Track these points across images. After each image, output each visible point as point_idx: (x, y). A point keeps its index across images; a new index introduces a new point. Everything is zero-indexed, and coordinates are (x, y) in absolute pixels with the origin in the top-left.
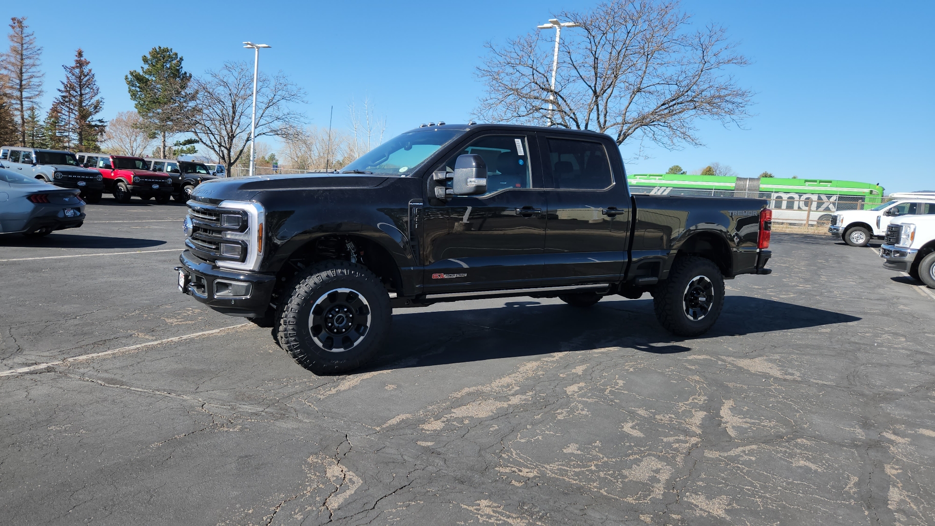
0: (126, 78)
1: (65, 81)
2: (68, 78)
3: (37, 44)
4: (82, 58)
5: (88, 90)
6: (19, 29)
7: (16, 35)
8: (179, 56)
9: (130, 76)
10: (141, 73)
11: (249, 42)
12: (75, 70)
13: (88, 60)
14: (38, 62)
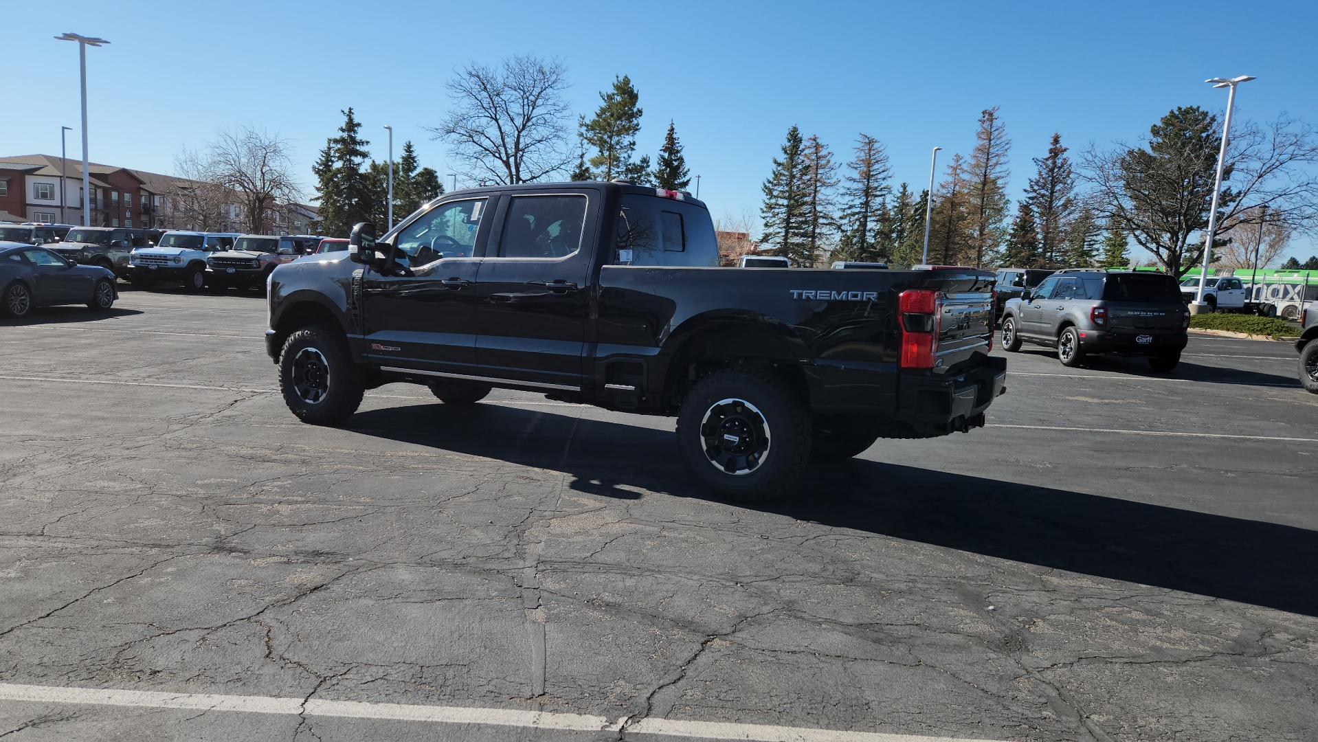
0: (1121, 162)
1: (1034, 178)
2: (1038, 173)
3: (1007, 137)
4: (1058, 146)
5: (1061, 186)
6: (988, 123)
7: (984, 131)
9: (1128, 158)
12: (1049, 162)
13: (1065, 146)
14: (1004, 160)
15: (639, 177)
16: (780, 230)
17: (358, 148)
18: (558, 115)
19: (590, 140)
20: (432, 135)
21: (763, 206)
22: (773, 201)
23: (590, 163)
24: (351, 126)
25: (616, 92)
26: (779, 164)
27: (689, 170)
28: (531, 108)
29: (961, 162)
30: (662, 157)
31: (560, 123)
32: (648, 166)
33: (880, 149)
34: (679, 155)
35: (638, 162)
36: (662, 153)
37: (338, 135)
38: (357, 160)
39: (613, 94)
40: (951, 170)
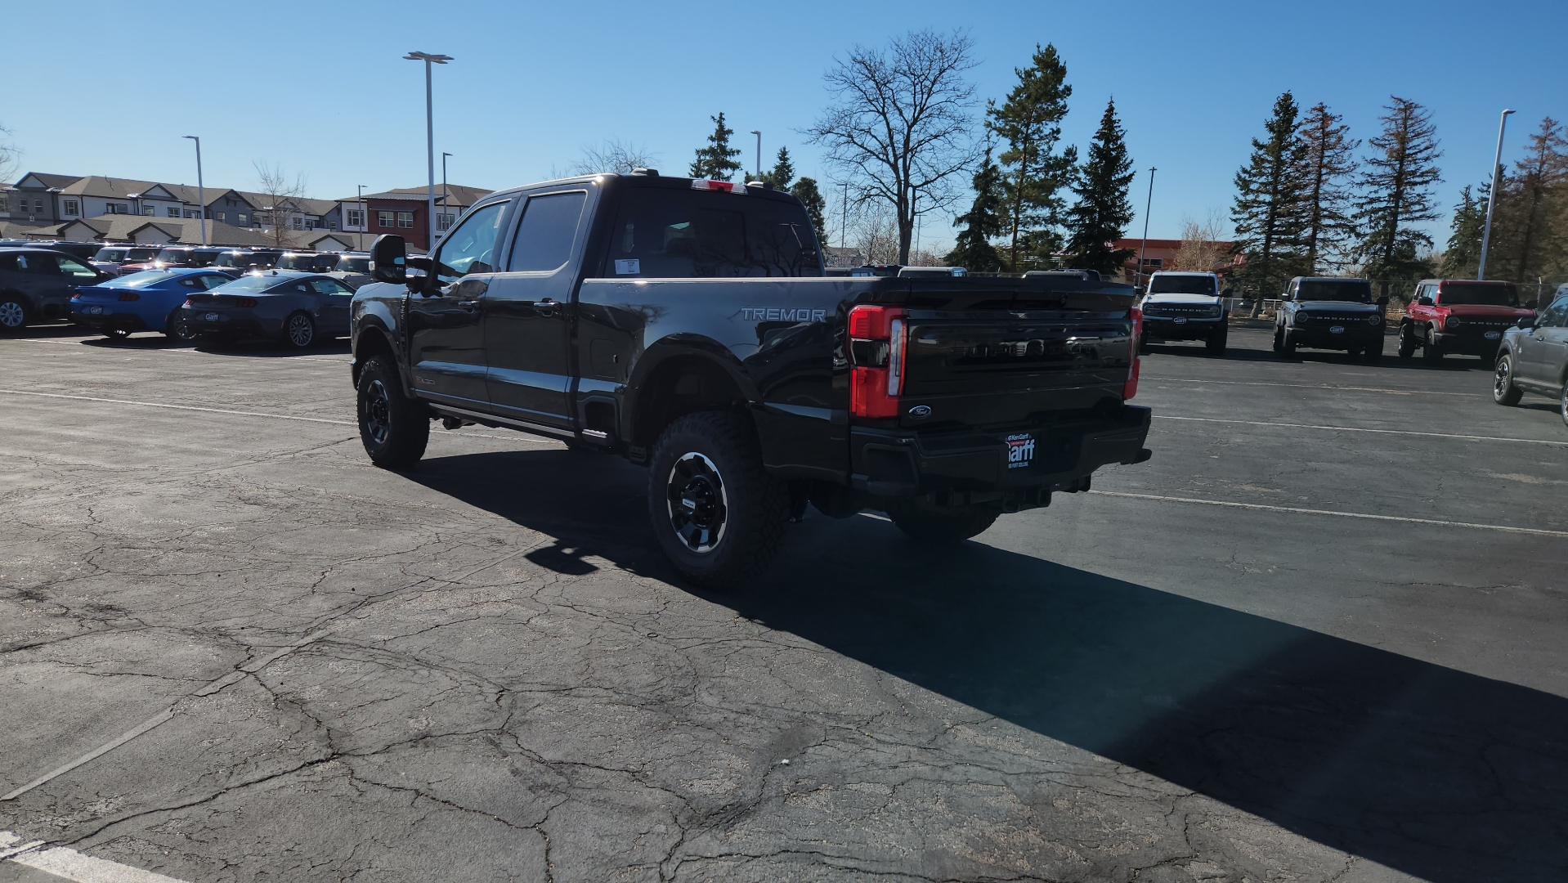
15: (1064, 174)
16: (1258, 237)
17: (728, 159)
18: (960, 102)
19: (1000, 131)
20: (806, 138)
21: (1235, 205)
22: (1251, 197)
23: (999, 160)
24: (722, 134)
25: (1036, 67)
26: (1261, 147)
27: (1132, 161)
28: (925, 96)
29: (1553, 129)
30: (1095, 146)
31: (960, 112)
32: (1076, 159)
33: (1422, 118)
34: (1119, 142)
35: (1061, 155)
36: (1096, 141)
37: (707, 145)
38: (727, 172)
39: (1033, 70)
40: (1536, 141)
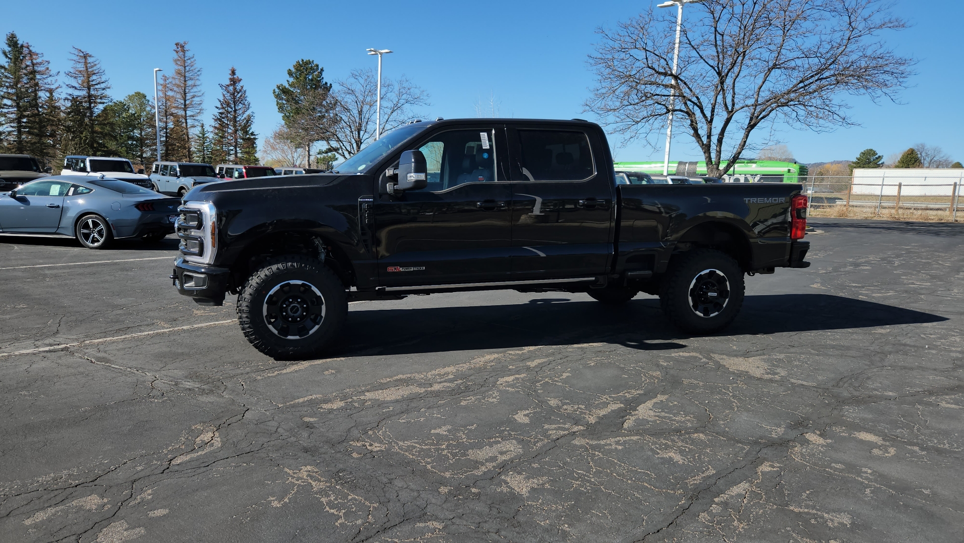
0: (274, 92)
1: (222, 98)
2: (224, 95)
3: (197, 66)
4: (235, 76)
5: (241, 106)
6: (182, 53)
7: (179, 59)
8: (320, 67)
9: (277, 90)
10: (287, 86)
11: (372, 49)
12: (230, 88)
13: (240, 78)
14: (198, 83)
33: (94, 63)
